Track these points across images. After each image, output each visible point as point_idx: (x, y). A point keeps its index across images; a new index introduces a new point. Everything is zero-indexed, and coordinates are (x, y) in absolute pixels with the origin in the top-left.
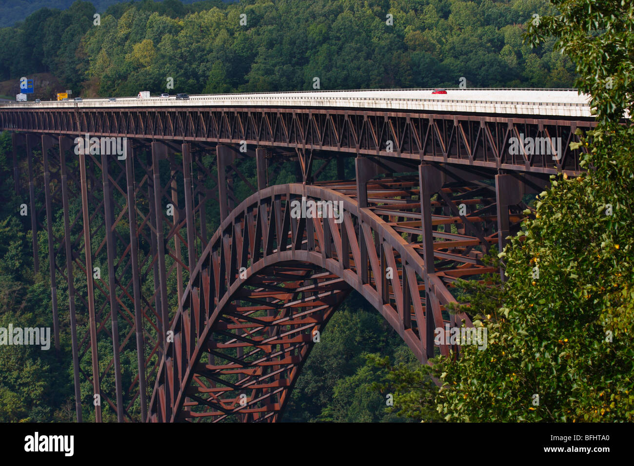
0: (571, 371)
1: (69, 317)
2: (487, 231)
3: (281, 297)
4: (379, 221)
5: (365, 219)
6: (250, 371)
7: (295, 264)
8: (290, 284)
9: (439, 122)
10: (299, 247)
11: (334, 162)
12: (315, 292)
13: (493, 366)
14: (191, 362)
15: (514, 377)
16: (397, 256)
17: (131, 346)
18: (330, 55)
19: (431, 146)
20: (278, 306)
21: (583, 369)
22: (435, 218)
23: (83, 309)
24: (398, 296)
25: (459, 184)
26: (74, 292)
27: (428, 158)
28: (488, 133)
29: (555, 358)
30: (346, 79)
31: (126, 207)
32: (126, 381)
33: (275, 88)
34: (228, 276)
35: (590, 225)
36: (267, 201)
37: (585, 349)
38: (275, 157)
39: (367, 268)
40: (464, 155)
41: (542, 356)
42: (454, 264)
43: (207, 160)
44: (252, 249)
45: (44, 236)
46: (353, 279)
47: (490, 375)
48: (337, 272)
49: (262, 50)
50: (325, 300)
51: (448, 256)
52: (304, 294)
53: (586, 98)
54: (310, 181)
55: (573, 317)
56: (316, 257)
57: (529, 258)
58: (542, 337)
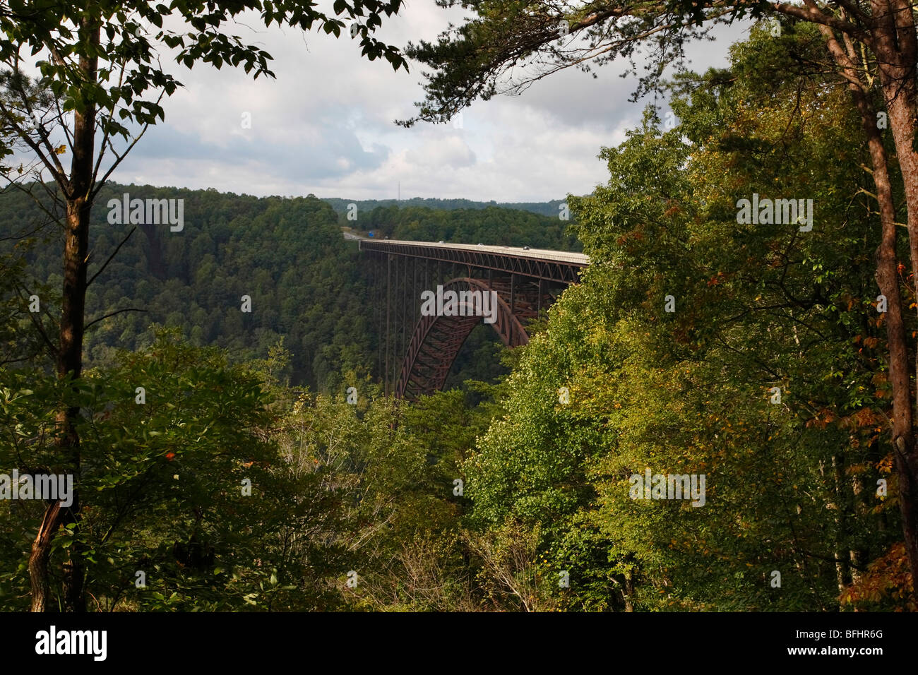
0: (571, 356)
1: (380, 319)
2: (534, 301)
6: (444, 344)
11: (481, 271)
14: (423, 339)
16: (501, 307)
17: (401, 332)
19: (517, 268)
21: (575, 355)
22: (516, 294)
23: (385, 317)
25: (526, 283)
27: (515, 272)
28: (538, 265)
29: (565, 350)
31: (404, 281)
32: (399, 345)
36: (456, 283)
37: (577, 348)
38: (459, 267)
40: (529, 272)
41: (560, 349)
42: (521, 312)
43: (435, 266)
53: (587, 257)
54: (472, 277)
58: (561, 342)
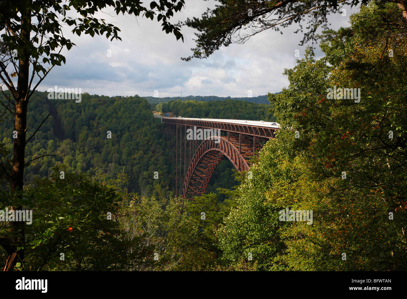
2: (251, 147)
3: (212, 157)
4: (231, 144)
5: (229, 143)
6: (205, 170)
7: (215, 151)
8: (214, 155)
9: (244, 126)
10: (216, 148)
12: (218, 156)
13: (256, 173)
14: (195, 168)
15: (260, 176)
16: (234, 151)
18: (224, 112)
19: (242, 131)
20: (212, 158)
22: (242, 144)
24: (234, 158)
25: (247, 138)
26: (174, 153)
27: (241, 133)
28: (253, 129)
30: (227, 117)
33: (214, 118)
34: (202, 152)
35: (276, 148)
39: (229, 152)
40: (248, 133)
42: (245, 153)
44: (207, 148)
45: (169, 142)
46: (226, 154)
47: (256, 175)
48: (223, 153)
49: (212, 111)
50: (220, 158)
51: (244, 151)
52: (216, 156)
55: (272, 165)
56: (219, 150)
57: (264, 153)
